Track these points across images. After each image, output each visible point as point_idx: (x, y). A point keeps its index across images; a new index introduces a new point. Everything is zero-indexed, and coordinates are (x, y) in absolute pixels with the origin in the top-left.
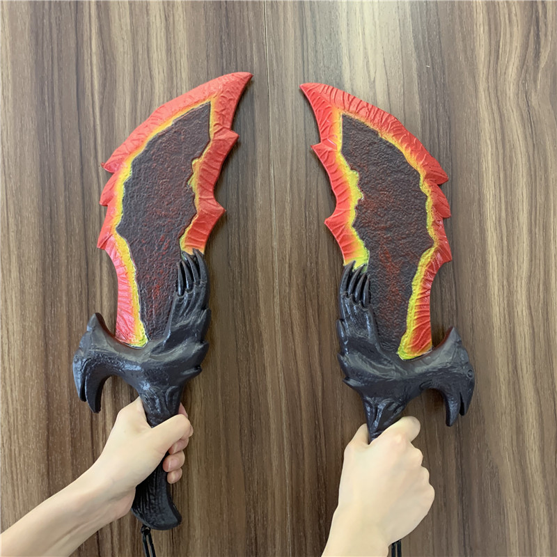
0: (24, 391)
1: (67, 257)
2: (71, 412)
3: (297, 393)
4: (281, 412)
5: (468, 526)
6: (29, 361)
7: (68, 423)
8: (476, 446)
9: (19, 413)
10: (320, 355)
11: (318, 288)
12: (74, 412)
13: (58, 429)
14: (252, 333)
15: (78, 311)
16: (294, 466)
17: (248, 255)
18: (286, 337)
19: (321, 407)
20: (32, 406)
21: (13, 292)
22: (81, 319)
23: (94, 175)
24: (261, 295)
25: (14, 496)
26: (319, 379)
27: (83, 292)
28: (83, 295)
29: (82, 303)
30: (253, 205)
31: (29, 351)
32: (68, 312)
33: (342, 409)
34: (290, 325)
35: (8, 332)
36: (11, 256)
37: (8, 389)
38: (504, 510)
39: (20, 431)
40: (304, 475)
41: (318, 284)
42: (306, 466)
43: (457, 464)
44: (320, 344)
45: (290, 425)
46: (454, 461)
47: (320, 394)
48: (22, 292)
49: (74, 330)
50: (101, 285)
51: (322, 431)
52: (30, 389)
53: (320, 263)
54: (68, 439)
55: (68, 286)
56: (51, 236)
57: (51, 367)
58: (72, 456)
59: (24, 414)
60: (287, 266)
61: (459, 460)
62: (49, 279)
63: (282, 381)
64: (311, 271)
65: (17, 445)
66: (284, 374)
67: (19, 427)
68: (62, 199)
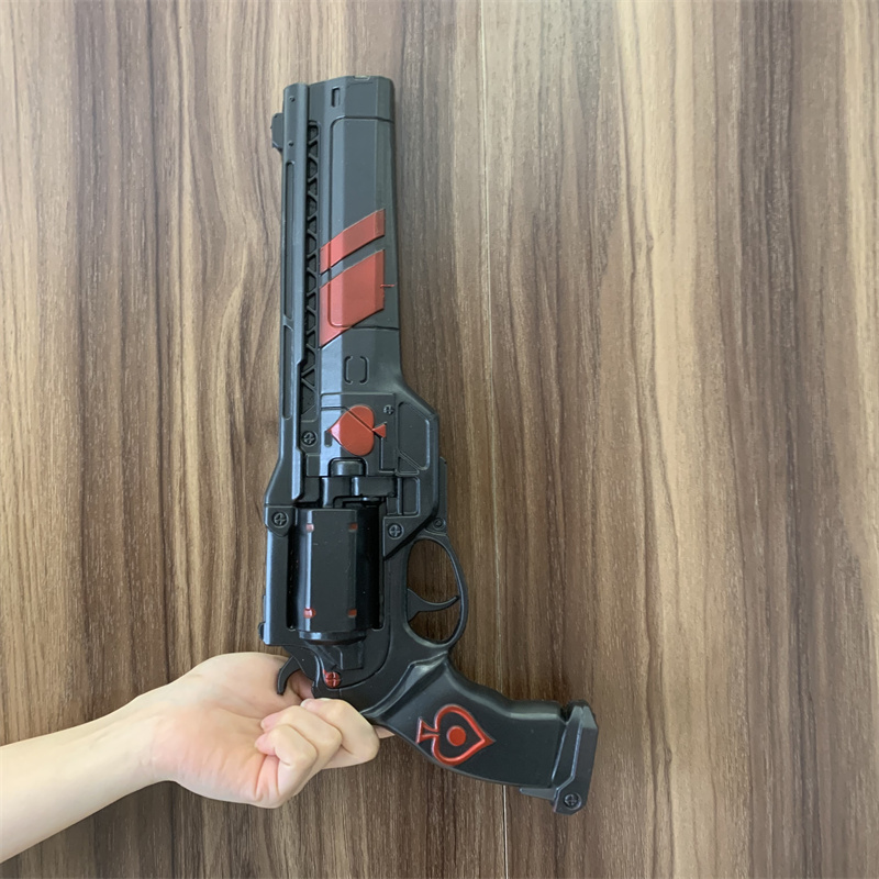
0: (41, 414)
1: (122, 184)
2: (124, 451)
3: (517, 429)
4: (490, 458)
5: (807, 659)
6: (52, 363)
7: (118, 471)
8: (822, 523)
9: (32, 453)
10: (559, 365)
11: (558, 249)
12: (130, 452)
13: (100, 483)
14: (442, 326)
15: (139, 277)
16: (509, 551)
17: (437, 188)
18: (500, 332)
19: (558, 453)
20: (55, 441)
21: (26, 243)
22: (144, 293)
23: (171, 41)
24: (459, 258)
25: (23, 597)
26: (556, 407)
27: (149, 245)
28: (149, 252)
29: (146, 265)
30: (447, 100)
31: (51, 346)
32: (123, 280)
33: (594, 457)
34: (507, 313)
35: (15, 311)
36: (23, 179)
37: (15, 410)
38: (867, 631)
39: (34, 484)
40: (527, 566)
41: (558, 242)
42: (531, 550)
43: (789, 553)
44: (558, 346)
45: (504, 481)
46: (785, 549)
47: (557, 431)
48: (42, 243)
49: (132, 310)
50: (180, 233)
51: (559, 493)
52: (52, 412)
53: (563, 205)
54: (118, 499)
55: (122, 234)
56: (95, 147)
57: (91, 374)
58: (125, 528)
59: (41, 455)
60: (505, 208)
61: (794, 546)
62: (89, 223)
63: (492, 406)
64: (547, 220)
65: (28, 508)
66: (495, 395)
67: (33, 477)
68: (114, 83)
